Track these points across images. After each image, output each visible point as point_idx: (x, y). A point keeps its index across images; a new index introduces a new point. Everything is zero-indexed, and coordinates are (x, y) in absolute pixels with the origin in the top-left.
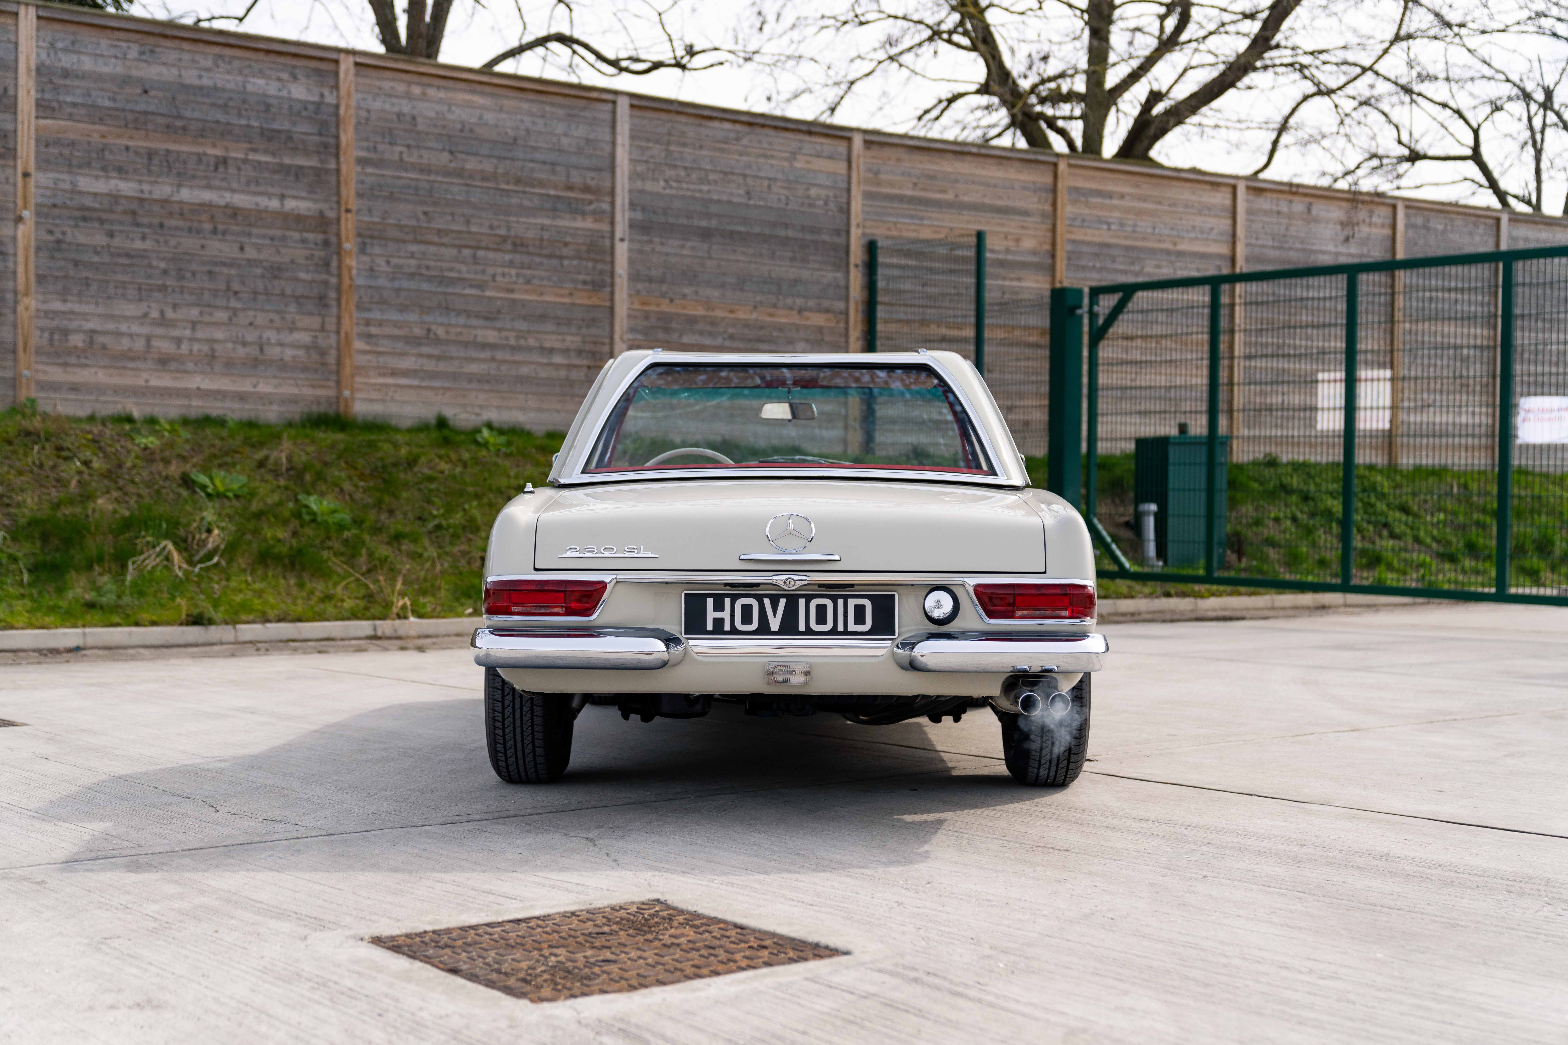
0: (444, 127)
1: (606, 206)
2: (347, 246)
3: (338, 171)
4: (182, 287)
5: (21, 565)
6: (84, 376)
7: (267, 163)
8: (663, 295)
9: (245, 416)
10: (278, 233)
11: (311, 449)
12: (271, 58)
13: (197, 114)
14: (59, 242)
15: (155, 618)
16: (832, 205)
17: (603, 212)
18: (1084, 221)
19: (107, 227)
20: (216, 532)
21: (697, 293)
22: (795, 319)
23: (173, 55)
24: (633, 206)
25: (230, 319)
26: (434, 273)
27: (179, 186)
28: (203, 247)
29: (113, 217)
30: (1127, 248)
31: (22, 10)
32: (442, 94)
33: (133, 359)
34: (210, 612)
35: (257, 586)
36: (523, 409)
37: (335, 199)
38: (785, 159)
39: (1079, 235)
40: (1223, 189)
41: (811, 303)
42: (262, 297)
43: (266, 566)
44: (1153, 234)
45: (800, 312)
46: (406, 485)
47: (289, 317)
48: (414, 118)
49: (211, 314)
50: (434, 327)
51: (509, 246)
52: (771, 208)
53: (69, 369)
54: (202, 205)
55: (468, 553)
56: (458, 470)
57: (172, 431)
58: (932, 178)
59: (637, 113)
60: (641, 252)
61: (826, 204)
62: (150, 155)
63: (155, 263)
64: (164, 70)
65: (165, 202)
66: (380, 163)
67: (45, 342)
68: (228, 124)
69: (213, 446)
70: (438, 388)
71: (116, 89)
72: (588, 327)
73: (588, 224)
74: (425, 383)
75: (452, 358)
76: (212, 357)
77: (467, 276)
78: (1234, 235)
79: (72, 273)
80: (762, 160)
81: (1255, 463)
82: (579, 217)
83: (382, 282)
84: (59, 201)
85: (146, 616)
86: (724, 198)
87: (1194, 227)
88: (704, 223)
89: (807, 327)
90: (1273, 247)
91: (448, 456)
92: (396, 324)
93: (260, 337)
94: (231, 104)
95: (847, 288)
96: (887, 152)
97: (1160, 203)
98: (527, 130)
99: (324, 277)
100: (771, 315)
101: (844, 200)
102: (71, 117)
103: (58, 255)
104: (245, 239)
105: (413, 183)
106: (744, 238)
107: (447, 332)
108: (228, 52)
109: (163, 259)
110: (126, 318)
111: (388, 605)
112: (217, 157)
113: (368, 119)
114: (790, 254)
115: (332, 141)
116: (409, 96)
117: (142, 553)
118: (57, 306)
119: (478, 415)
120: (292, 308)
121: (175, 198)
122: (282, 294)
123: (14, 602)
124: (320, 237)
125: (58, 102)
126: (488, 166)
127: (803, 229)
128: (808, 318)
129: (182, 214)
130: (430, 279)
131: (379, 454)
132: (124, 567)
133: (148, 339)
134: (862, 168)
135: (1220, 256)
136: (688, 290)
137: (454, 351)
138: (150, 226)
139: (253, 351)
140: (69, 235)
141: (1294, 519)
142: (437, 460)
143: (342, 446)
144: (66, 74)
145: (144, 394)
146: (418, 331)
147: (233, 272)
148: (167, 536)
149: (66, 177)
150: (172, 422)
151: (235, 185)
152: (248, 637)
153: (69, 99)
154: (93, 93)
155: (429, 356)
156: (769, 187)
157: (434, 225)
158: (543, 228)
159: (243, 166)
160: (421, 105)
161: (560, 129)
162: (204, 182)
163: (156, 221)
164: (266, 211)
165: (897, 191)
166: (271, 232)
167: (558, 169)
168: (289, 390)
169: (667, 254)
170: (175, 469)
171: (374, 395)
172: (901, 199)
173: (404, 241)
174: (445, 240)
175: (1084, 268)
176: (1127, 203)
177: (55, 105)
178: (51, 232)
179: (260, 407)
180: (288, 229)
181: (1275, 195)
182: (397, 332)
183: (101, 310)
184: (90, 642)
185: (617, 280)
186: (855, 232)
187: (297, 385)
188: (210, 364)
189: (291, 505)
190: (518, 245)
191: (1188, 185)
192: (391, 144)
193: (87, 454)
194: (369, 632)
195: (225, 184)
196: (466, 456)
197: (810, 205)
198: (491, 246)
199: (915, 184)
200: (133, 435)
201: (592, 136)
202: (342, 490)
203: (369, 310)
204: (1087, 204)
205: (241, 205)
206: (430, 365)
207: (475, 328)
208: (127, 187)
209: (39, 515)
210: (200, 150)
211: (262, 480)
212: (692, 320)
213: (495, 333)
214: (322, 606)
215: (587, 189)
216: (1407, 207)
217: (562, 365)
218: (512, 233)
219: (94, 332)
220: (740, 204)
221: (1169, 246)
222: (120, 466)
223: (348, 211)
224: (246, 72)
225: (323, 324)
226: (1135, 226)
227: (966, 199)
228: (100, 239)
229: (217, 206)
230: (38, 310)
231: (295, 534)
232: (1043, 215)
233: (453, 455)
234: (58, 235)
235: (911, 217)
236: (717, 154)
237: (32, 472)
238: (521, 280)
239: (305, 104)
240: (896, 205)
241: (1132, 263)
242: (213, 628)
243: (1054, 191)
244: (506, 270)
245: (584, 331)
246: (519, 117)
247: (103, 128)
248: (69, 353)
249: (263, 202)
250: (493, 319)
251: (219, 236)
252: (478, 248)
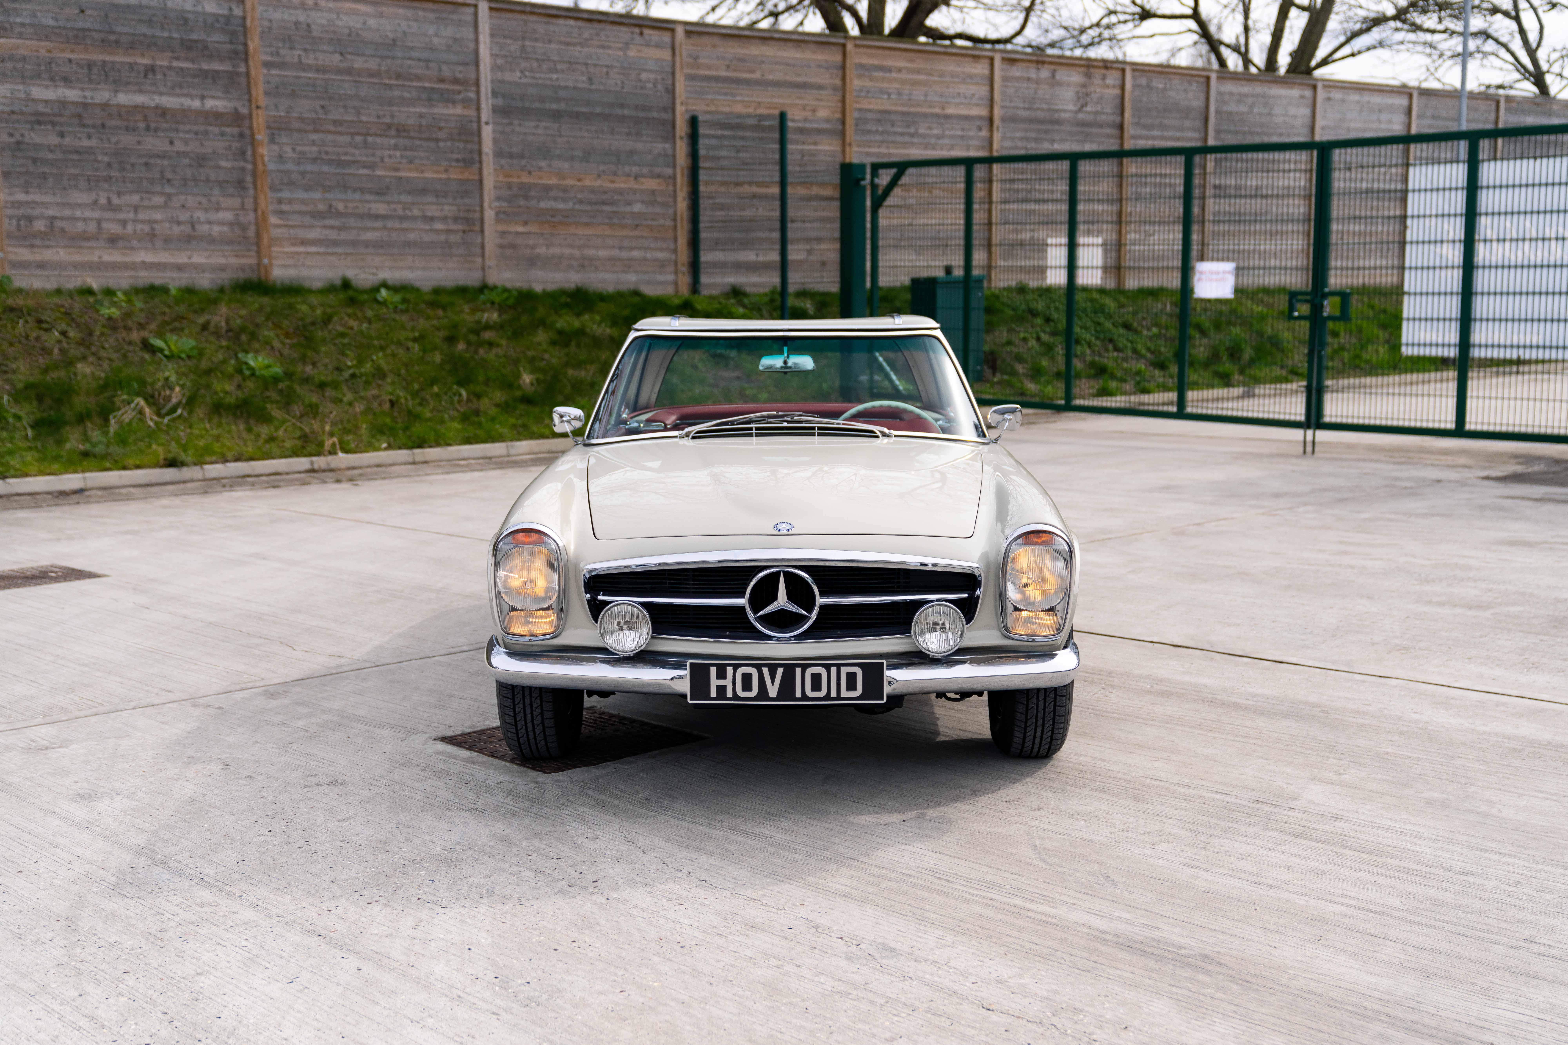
0: (334, 32)
1: (472, 95)
2: (259, 137)
3: (248, 74)
4: (124, 177)
5: (25, 422)
6: (48, 255)
7: (188, 69)
8: (523, 169)
9: (184, 283)
10: (201, 128)
11: (243, 312)
13: (126, 29)
14: (19, 143)
15: (138, 463)
16: (660, 87)
17: (470, 100)
18: (868, 92)
19: (58, 128)
20: (177, 389)
21: (550, 166)
22: (632, 184)
24: (495, 94)
25: (166, 203)
26: (333, 157)
27: (116, 91)
28: (139, 143)
29: (63, 120)
30: (904, 114)
33: (88, 239)
34: (183, 456)
35: (215, 432)
36: (410, 268)
37: (246, 97)
38: (620, 49)
39: (864, 105)
40: (983, 61)
41: (645, 170)
42: (191, 183)
43: (220, 415)
44: (926, 101)
45: (636, 178)
46: (324, 341)
47: (214, 199)
48: (308, 25)
49: (149, 199)
50: (334, 203)
51: (393, 132)
52: (609, 91)
53: (36, 250)
54: (136, 107)
55: (378, 396)
56: (365, 325)
57: (129, 301)
58: (742, 60)
59: (495, 14)
60: (503, 132)
61: (655, 86)
62: (90, 65)
63: (100, 158)
65: (105, 106)
66: (283, 65)
67: (14, 228)
68: (154, 37)
69: (164, 313)
70: (340, 254)
71: (56, 10)
72: (462, 197)
74: (330, 250)
75: (351, 228)
76: (153, 235)
77: (359, 159)
78: (992, 99)
79: (31, 168)
80: (600, 51)
81: (1009, 289)
82: (450, 105)
83: (290, 166)
84: (16, 108)
85: (131, 462)
86: (570, 84)
87: (959, 94)
88: (554, 106)
89: (642, 191)
90: (1025, 109)
91: (355, 314)
92: (303, 202)
93: (191, 217)
94: (155, 19)
95: (674, 156)
96: (705, 40)
97: (931, 74)
98: (404, 33)
100: (612, 182)
101: (670, 82)
102: (21, 36)
103: (18, 154)
104: (173, 135)
105: (311, 82)
106: (589, 117)
107: (346, 207)
109: (106, 154)
110: (79, 205)
111: (321, 444)
112: (145, 65)
113: (270, 28)
114: (627, 130)
115: (241, 48)
117: (119, 409)
118: (21, 197)
119: (374, 274)
120: (217, 191)
121: (114, 102)
122: (208, 180)
123: (24, 454)
124: (236, 131)
125: (10, 23)
126: (373, 64)
127: (636, 108)
128: (642, 183)
129: (119, 115)
130: (330, 162)
131: (300, 315)
132: (106, 420)
133: (99, 221)
134: (684, 54)
135: (980, 118)
136: (543, 164)
137: (352, 222)
138: (94, 126)
139: (186, 229)
140: (27, 136)
141: (1038, 339)
142: (346, 318)
143: (268, 309)
145: (98, 268)
146: (321, 207)
147: (166, 162)
148: (138, 394)
149: (20, 87)
150: (126, 293)
151: (162, 89)
152: (213, 474)
153: (19, 20)
154: (39, 14)
155: (332, 227)
156: (607, 73)
157: (330, 117)
158: (421, 116)
159: (168, 73)
160: (315, 14)
161: (431, 30)
162: (136, 88)
163: (99, 122)
164: (190, 110)
165: (713, 73)
166: (195, 128)
167: (431, 64)
168: (218, 260)
169: (525, 134)
170: (135, 336)
171: (289, 262)
172: (717, 79)
173: (306, 132)
174: (340, 129)
175: (869, 132)
176: (904, 76)
177: (7, 26)
178: (11, 135)
179: (195, 275)
180: (210, 124)
181: (1025, 64)
182: (303, 208)
183: (58, 199)
184: (90, 484)
185: (484, 158)
186: (679, 109)
187: (224, 256)
188: (151, 241)
189: (233, 362)
190: (401, 131)
191: (954, 58)
192: (291, 48)
193: (63, 326)
194: (308, 466)
195: (154, 89)
196: (370, 313)
197: (642, 88)
198: (379, 132)
199: (728, 66)
200: (97, 306)
201: (458, 36)
202: (272, 348)
203: (280, 190)
204: (871, 78)
205: (169, 106)
206: (333, 235)
207: (369, 202)
208: (73, 94)
209: (31, 380)
210: (131, 60)
211: (207, 341)
212: (547, 189)
213: (386, 206)
214: (268, 446)
215: (456, 81)
216: (1134, 70)
217: (442, 231)
218: (396, 121)
219: (54, 218)
220: (584, 89)
221: (937, 110)
222: (91, 334)
223: (258, 107)
225: (243, 204)
226: (911, 94)
227: (770, 77)
228: (53, 139)
229: (149, 108)
230: (6, 202)
231: (239, 387)
232: (835, 88)
233: (360, 314)
234: (18, 137)
235: (726, 94)
236: (563, 47)
237: (20, 342)
238: (404, 161)
239: (217, 17)
240: (713, 85)
241: (908, 126)
242: (185, 469)
243: (843, 68)
244: (392, 152)
245: (459, 201)
246: (397, 21)
247: (48, 44)
248: (34, 237)
249: (187, 102)
250: (383, 194)
251: (152, 133)
252: (368, 134)
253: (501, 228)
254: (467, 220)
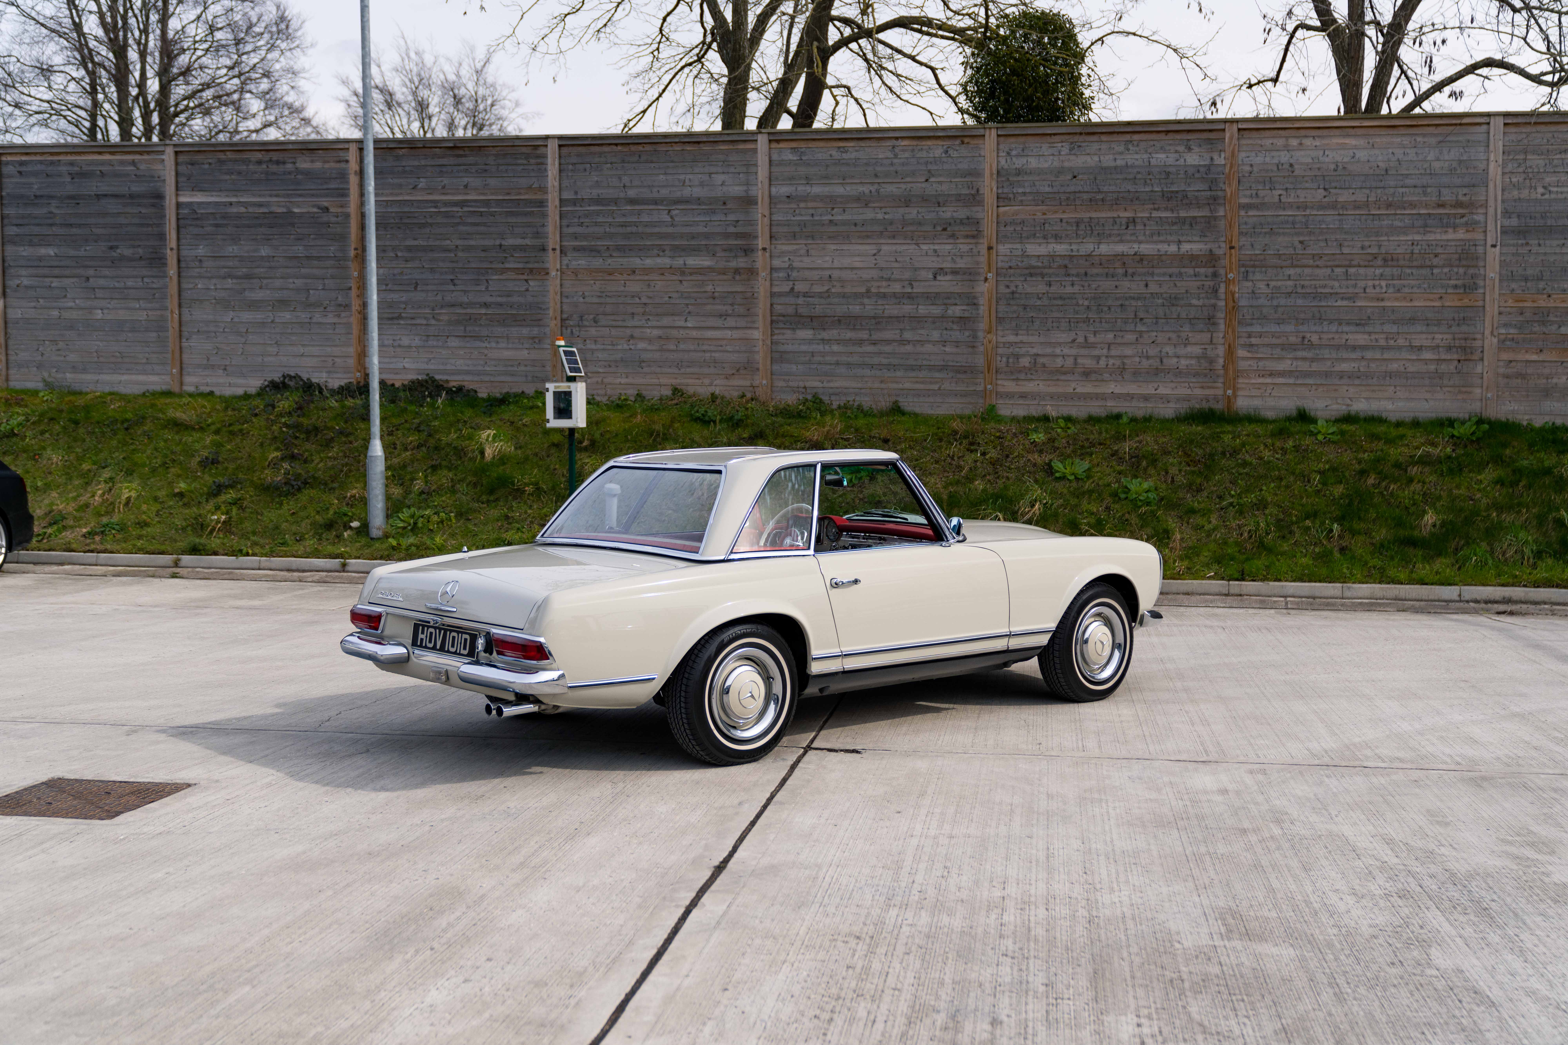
0: (1319, 169)
1: (1478, 218)
2: (1231, 275)
3: (1226, 217)
4: (1101, 318)
6: (1030, 387)
7: (1167, 218)
8: (1540, 292)
9: (1141, 413)
10: (1175, 270)
11: (1164, 440)
12: (1171, 136)
13: (1113, 188)
14: (1013, 293)
17: (1477, 223)
19: (1046, 279)
23: (1096, 146)
24: (1506, 213)
25: (1137, 339)
26: (1309, 291)
27: (1099, 243)
28: (1116, 287)
29: (1051, 271)
31: (987, 133)
32: (1318, 142)
33: (1065, 373)
37: (1223, 239)
42: (1162, 321)
46: (1223, 469)
47: (1184, 335)
48: (1291, 165)
49: (1122, 337)
50: (1308, 335)
51: (1379, 262)
53: (1020, 383)
54: (1116, 255)
56: (1276, 456)
57: (1063, 428)
59: (1512, 129)
60: (1516, 254)
62: (1078, 223)
63: (1081, 302)
64: (1088, 158)
65: (1088, 256)
66: (1261, 206)
67: (1003, 364)
68: (1137, 192)
69: (1088, 439)
70: (1311, 385)
71: (1053, 178)
72: (1458, 325)
73: (1461, 234)
74: (1298, 381)
75: (1324, 359)
76: (1122, 369)
77: (1339, 291)
79: (1022, 314)
82: (1450, 230)
83: (1262, 301)
84: (1013, 264)
92: (1274, 335)
93: (1161, 352)
94: (1139, 176)
98: (1399, 161)
99: (1213, 301)
102: (1022, 203)
103: (1012, 302)
104: (1150, 278)
105: (1291, 219)
107: (1320, 338)
108: (1136, 137)
109: (1086, 299)
110: (1060, 344)
112: (1127, 218)
113: (1250, 172)
115: (1220, 193)
116: (1287, 148)
118: (1012, 338)
120: (1187, 327)
121: (1096, 253)
122: (1179, 318)
124: (1211, 270)
126: (1360, 196)
129: (1101, 264)
130: (1305, 296)
131: (1217, 444)
133: (1076, 358)
137: (1326, 353)
139: (1155, 363)
140: (1020, 287)
144: (1019, 172)
145: (1066, 399)
146: (1293, 339)
147: (1140, 303)
148: (1002, 509)
149: (1018, 246)
153: (1020, 190)
154: (1037, 183)
155: (1304, 359)
157: (1309, 251)
158: (1414, 243)
159: (1147, 222)
160: (1297, 154)
161: (1431, 155)
162: (1118, 238)
163: (1082, 271)
164: (1166, 254)
166: (1170, 271)
168: (1183, 391)
169: (1545, 254)
170: (1044, 458)
171: (1255, 392)
173: (1282, 267)
174: (1318, 263)
177: (1011, 196)
178: (1008, 287)
179: (1159, 405)
180: (1184, 267)
182: (1275, 341)
183: (1042, 339)
185: (1488, 282)
187: (1190, 387)
188: (1121, 374)
189: (1117, 485)
190: (1388, 260)
192: (1271, 189)
193: (989, 447)
195: (1134, 238)
198: (1362, 263)
201: (1465, 157)
202: (1167, 473)
203: (1251, 325)
205: (1146, 252)
206: (1304, 366)
207: (1347, 333)
208: (1061, 249)
210: (1115, 215)
211: (1107, 465)
213: (1366, 336)
215: (1459, 204)
217: (1432, 360)
218: (1383, 251)
219: (1037, 355)
222: (1007, 456)
223: (1233, 247)
224: (1150, 150)
225: (1212, 339)
228: (1041, 288)
229: (1128, 255)
230: (998, 342)
234: (1013, 288)
238: (1391, 290)
239: (1197, 168)
244: (1377, 283)
245: (1454, 329)
246: (1390, 151)
247: (1044, 208)
248: (1020, 372)
249: (1164, 247)
250: (1363, 325)
251: (1130, 278)
252: (1350, 266)
253: (1505, 356)
254: (1464, 349)
